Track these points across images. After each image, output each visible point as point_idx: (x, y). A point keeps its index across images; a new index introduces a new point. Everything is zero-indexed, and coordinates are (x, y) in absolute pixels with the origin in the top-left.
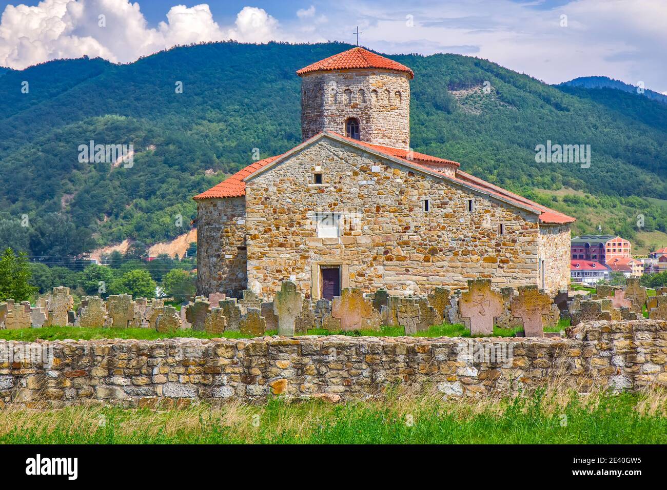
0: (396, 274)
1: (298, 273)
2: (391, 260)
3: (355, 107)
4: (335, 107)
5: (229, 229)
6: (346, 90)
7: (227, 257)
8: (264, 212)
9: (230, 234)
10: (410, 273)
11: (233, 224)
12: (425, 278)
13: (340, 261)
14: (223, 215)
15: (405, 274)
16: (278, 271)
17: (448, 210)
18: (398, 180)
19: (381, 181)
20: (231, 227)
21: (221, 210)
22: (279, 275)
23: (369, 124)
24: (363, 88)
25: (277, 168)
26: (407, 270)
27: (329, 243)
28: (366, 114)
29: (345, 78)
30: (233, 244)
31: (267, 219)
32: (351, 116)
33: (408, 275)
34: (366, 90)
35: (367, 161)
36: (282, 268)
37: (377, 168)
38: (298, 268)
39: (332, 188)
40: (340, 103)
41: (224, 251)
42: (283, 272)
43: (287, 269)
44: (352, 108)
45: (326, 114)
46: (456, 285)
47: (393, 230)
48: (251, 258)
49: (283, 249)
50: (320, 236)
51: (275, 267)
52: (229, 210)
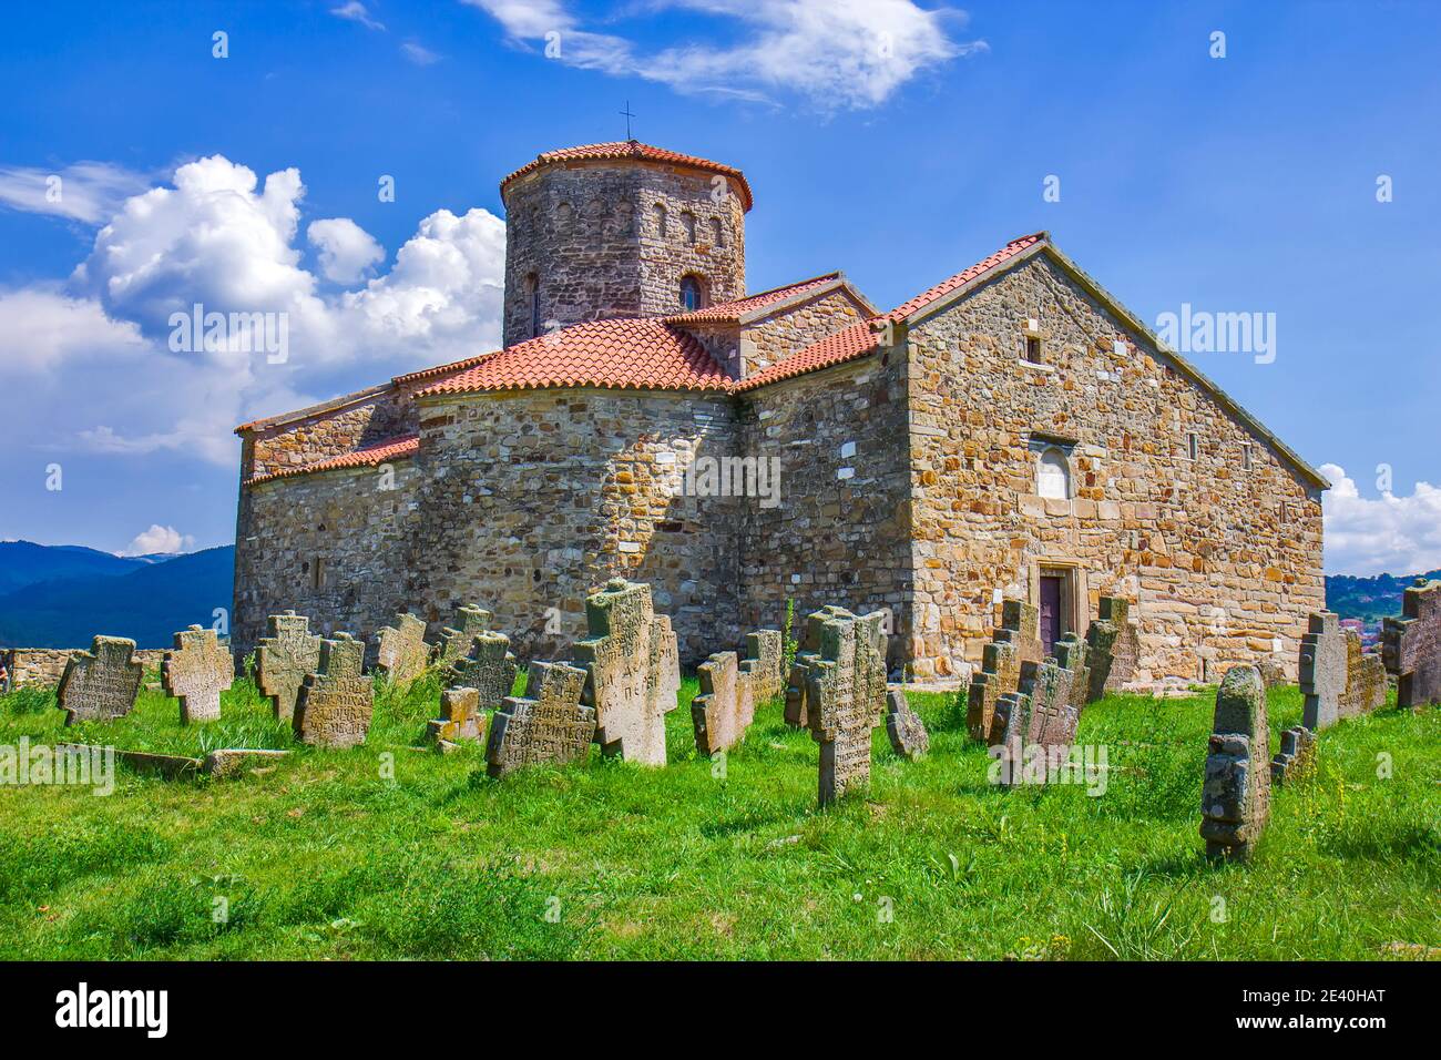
0: (1158, 597)
1: (1006, 583)
2: (1150, 565)
3: (703, 253)
4: (663, 244)
5: (630, 473)
6: (684, 213)
7: (623, 547)
8: (943, 413)
9: (633, 486)
10: (1176, 595)
11: (642, 462)
12: (1194, 609)
13: (1074, 560)
14: (610, 434)
15: (1170, 598)
16: (973, 576)
17: (1220, 462)
18: (1153, 382)
19: (1129, 379)
20: (636, 468)
21: (606, 423)
22: (973, 586)
23: (730, 294)
24: (718, 215)
25: (963, 307)
26: (1172, 590)
27: (1054, 511)
28: (725, 271)
29: (682, 187)
30: (643, 513)
31: (950, 435)
32: (695, 269)
33: (1173, 599)
34: (724, 222)
35: (1107, 327)
36: (978, 568)
37: (1121, 348)
38: (1007, 571)
39: (1057, 378)
40: (672, 237)
41: (614, 531)
42: (982, 580)
43: (988, 571)
44: (697, 253)
45: (644, 255)
46: (1233, 626)
47: (1150, 494)
48: (921, 535)
49: (979, 517)
50: (1041, 495)
51: (965, 566)
52: (633, 422)
